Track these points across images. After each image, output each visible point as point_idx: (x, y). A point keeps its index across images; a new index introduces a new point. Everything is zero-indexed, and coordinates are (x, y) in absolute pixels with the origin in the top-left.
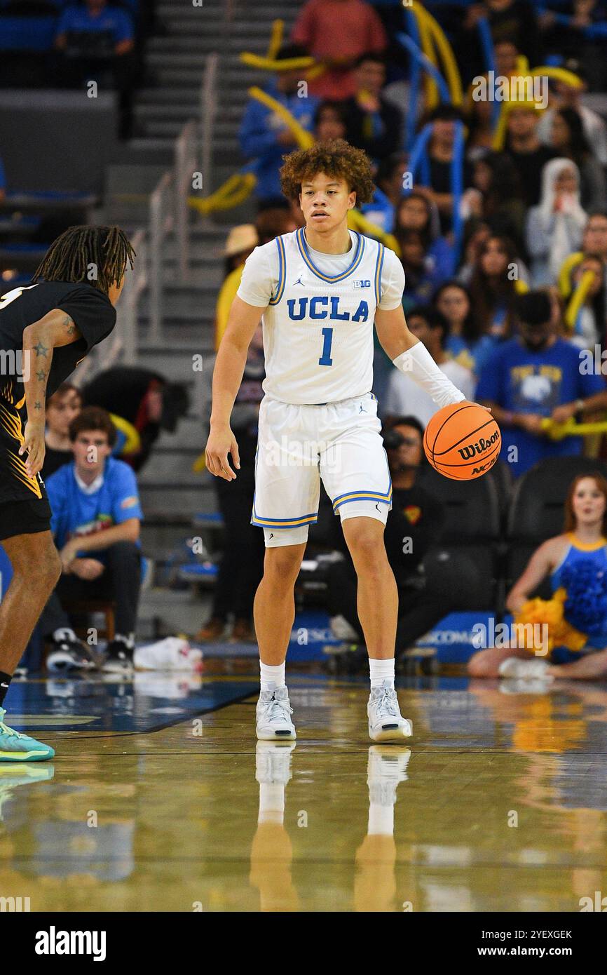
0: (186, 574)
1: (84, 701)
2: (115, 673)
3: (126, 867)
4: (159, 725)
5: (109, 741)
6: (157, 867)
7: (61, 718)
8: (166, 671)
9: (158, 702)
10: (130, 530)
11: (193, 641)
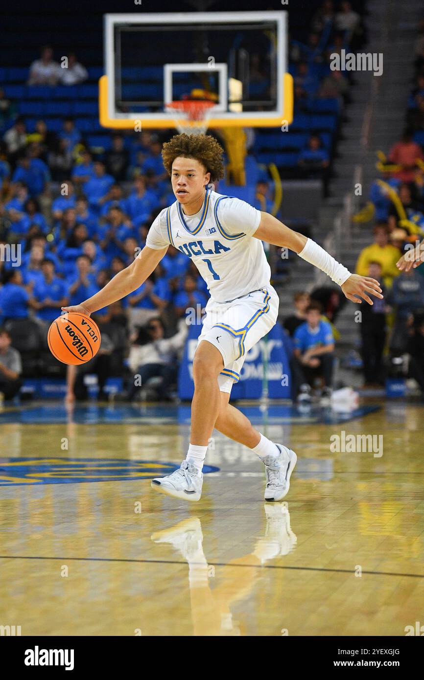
0: (351, 364)
1: (313, 413)
2: (324, 402)
3: (330, 475)
4: (342, 422)
5: (323, 428)
6: (340, 475)
7: (304, 419)
8: (343, 401)
9: (341, 414)
10: (329, 348)
11: (355, 389)
